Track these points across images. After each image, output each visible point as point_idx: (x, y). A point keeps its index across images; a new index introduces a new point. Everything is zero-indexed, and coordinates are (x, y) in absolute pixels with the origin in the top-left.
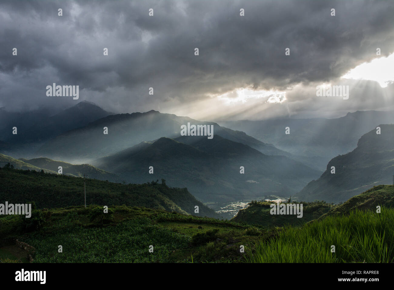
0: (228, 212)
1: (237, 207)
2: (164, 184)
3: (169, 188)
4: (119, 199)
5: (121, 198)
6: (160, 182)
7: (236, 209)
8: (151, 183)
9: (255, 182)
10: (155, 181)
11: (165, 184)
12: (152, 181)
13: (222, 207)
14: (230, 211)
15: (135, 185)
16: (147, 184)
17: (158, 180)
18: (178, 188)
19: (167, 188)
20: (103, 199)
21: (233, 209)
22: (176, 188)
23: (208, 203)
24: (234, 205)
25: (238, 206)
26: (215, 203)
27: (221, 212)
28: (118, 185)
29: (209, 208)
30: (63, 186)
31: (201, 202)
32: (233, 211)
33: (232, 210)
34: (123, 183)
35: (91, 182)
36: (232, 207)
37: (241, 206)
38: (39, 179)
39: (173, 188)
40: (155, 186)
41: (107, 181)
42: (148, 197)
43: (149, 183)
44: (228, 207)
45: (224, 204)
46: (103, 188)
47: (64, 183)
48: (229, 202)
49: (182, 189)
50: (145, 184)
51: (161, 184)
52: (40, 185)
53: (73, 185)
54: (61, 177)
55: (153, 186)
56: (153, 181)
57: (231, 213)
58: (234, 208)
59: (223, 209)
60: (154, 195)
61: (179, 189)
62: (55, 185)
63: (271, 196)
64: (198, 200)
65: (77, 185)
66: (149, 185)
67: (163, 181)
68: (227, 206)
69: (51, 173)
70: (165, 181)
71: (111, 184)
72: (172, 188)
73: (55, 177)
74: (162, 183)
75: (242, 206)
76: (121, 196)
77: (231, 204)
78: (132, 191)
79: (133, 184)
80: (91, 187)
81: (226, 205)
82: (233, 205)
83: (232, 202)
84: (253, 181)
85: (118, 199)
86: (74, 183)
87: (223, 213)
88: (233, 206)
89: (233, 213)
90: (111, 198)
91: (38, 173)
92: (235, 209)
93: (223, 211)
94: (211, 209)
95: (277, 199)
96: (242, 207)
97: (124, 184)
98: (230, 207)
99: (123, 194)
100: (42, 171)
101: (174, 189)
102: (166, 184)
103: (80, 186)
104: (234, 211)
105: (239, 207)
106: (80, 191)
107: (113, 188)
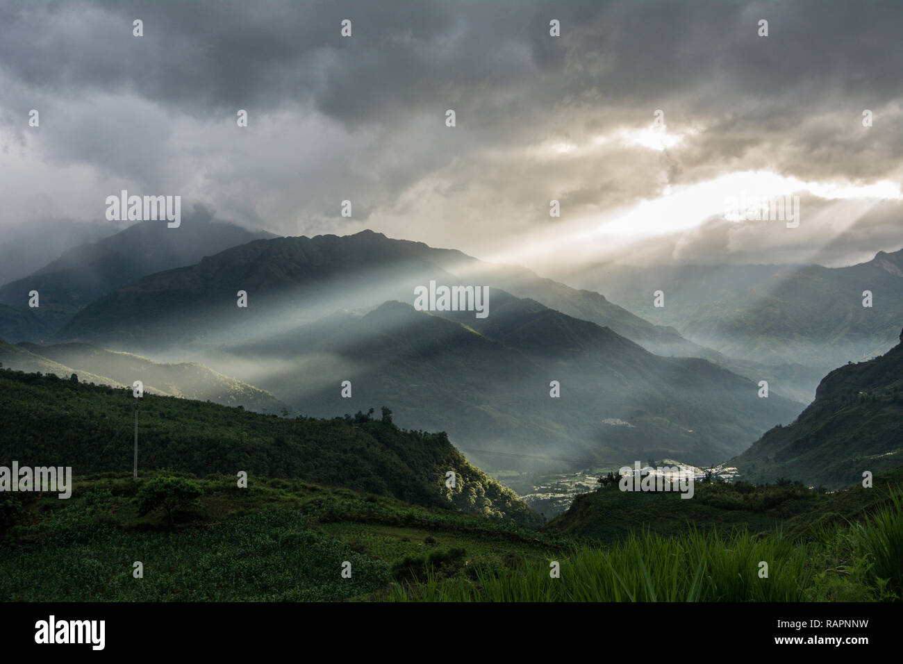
0: (552, 500)
1: (576, 486)
2: (387, 421)
3: (402, 430)
4: (269, 456)
5: (273, 453)
6: (378, 416)
7: (574, 492)
8: (353, 417)
9: (625, 423)
10: (365, 413)
11: (389, 420)
12: (357, 412)
13: (538, 484)
14: (558, 495)
15: (312, 420)
16: (345, 418)
17: (372, 411)
18: (423, 433)
19: (394, 430)
20: (226, 455)
21: (565, 492)
22: (418, 432)
23: (502, 474)
24: (567, 480)
25: (577, 483)
26: (518, 474)
27: (535, 497)
28: (270, 419)
30: (125, 418)
32: (564, 498)
33: (562, 495)
34: (282, 414)
35: (199, 411)
36: (562, 487)
37: (585, 485)
38: (62, 397)
39: (411, 431)
40: (364, 424)
41: (241, 407)
42: (345, 452)
43: (348, 417)
44: (553, 486)
45: (544, 477)
46: (230, 424)
47: (127, 410)
48: (556, 473)
49: (434, 435)
50: (337, 418)
51: (381, 420)
52: (64, 412)
53: (151, 414)
54: (122, 393)
55: (359, 424)
56: (360, 412)
57: (560, 501)
58: (569, 490)
59: (539, 492)
60: (358, 447)
61: (426, 433)
62: (104, 415)
63: (666, 461)
64: (474, 467)
65: (162, 415)
66: (348, 421)
67: (386, 412)
68: (549, 482)
69: (97, 384)
70: (390, 412)
71: (251, 416)
72: (409, 432)
73: (105, 393)
74: (383, 419)
75: (589, 485)
76: (273, 447)
77: (562, 478)
78: (305, 436)
79: (309, 417)
80: (197, 422)
81: (547, 480)
83: (565, 473)
84: (618, 422)
85: (265, 455)
86: (155, 410)
87: (538, 500)
88: (567, 484)
89: (565, 502)
90: (247, 452)
91: (64, 381)
92: (571, 492)
93: (538, 495)
96: (588, 488)
97: (284, 418)
98: (558, 486)
99: (279, 443)
100: (74, 376)
101: (414, 434)
102: (394, 422)
103: (169, 418)
104: (567, 496)
105: (580, 486)
106: (168, 433)
107: (254, 428)
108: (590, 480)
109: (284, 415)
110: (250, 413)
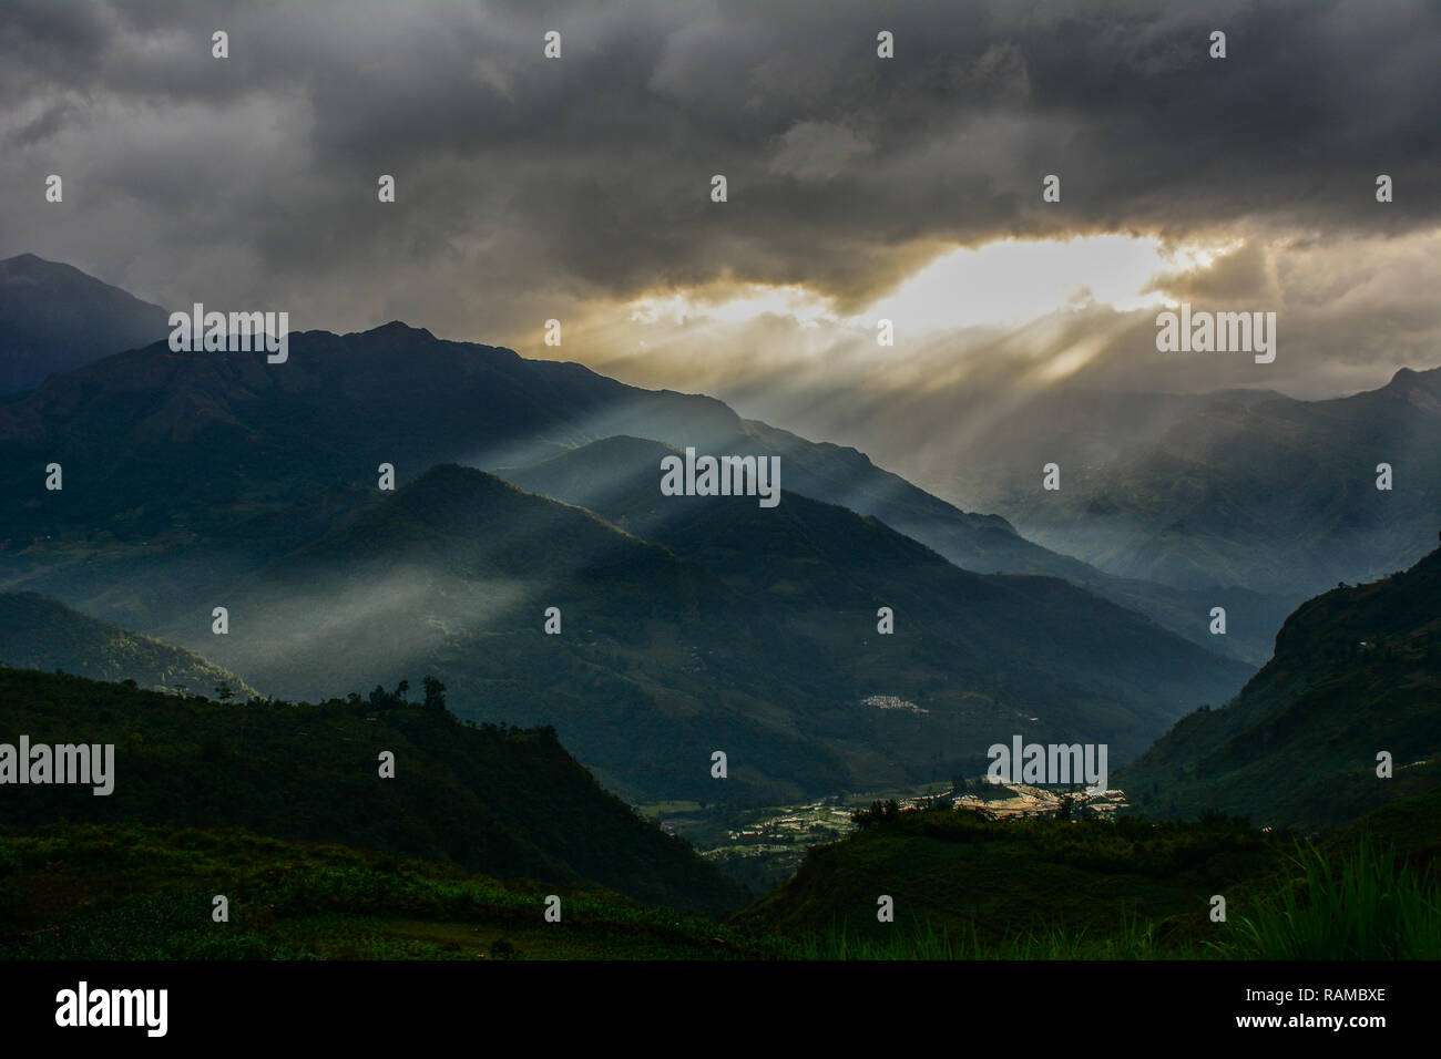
0: (765, 857)
1: (812, 828)
2: (435, 706)
3: (464, 724)
4: (188, 781)
5: (197, 774)
6: (417, 695)
7: (807, 840)
8: (365, 698)
9: (906, 704)
10: (389, 690)
11: (441, 702)
12: (374, 689)
13: (737, 827)
14: (776, 849)
15: (281, 705)
16: (348, 701)
17: (404, 686)
18: (508, 728)
19: (450, 722)
22: (499, 726)
23: (667, 807)
24: (795, 819)
25: (814, 824)
26: (698, 808)
27: (731, 854)
28: (192, 706)
29: (664, 835)
31: (626, 799)
32: (787, 853)
33: (785, 848)
34: (219, 694)
35: (38, 691)
36: (784, 831)
37: (830, 827)
39: (484, 725)
40: (388, 712)
41: (131, 683)
43: (355, 698)
44: (766, 830)
45: (748, 811)
48: (772, 805)
49: (529, 731)
50: (332, 701)
51: (423, 703)
55: (376, 714)
56: (380, 689)
57: (780, 860)
58: (797, 838)
59: (739, 841)
61: (514, 729)
64: (612, 792)
66: (356, 707)
67: (434, 687)
68: (759, 823)
70: (443, 688)
71: (153, 700)
72: (479, 727)
74: (428, 701)
75: (836, 827)
76: (198, 764)
77: (784, 814)
78: (266, 738)
79: (274, 700)
81: (755, 818)
82: (792, 822)
83: (790, 802)
84: (895, 702)
87: (735, 857)
88: (793, 826)
89: (790, 862)
90: (141, 773)
92: (800, 841)
93: (737, 848)
94: (676, 837)
96: (834, 833)
97: (221, 702)
98: (776, 829)
99: (211, 754)
101: (489, 729)
102: (448, 707)
104: (794, 849)
105: (819, 829)
107: (158, 724)
108: (840, 816)
109: (223, 698)
110: (149, 694)
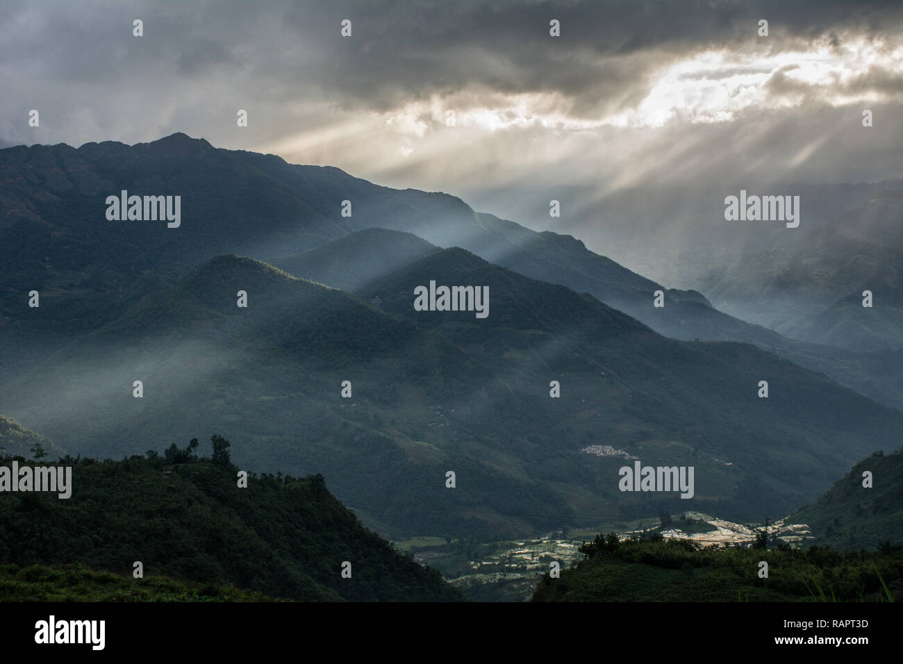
0: (502, 583)
1: (541, 558)
2: (219, 460)
6: (205, 451)
7: (537, 569)
8: (161, 454)
9: (620, 452)
10: (182, 446)
11: (226, 457)
12: (168, 446)
13: (477, 558)
14: (511, 576)
15: (90, 462)
16: (146, 457)
17: (194, 443)
18: (283, 477)
21: (523, 570)
22: (276, 475)
23: (417, 542)
24: (526, 550)
25: (543, 555)
26: (444, 542)
27: (473, 581)
29: (417, 565)
31: (384, 536)
32: (521, 579)
33: (519, 575)
34: (34, 454)
36: (518, 561)
37: (556, 557)
39: (264, 474)
40: (181, 465)
43: (153, 455)
44: (503, 561)
45: (487, 545)
48: (506, 539)
49: (301, 480)
50: (133, 457)
51: (211, 458)
55: (172, 467)
56: (174, 446)
57: (515, 586)
58: (529, 566)
59: (482, 570)
60: (173, 506)
61: (288, 478)
63: (690, 515)
64: (372, 530)
66: (154, 463)
67: (220, 444)
68: (496, 554)
70: (228, 444)
74: (214, 456)
75: (561, 557)
77: (517, 546)
79: (81, 458)
81: (492, 550)
82: (524, 553)
83: (521, 537)
84: (610, 451)
87: (477, 585)
88: (525, 557)
92: (532, 570)
93: (478, 576)
94: (427, 567)
95: (715, 528)
97: (37, 461)
98: (510, 560)
101: (268, 479)
102: (232, 461)
104: (526, 576)
108: (564, 548)
109: (37, 457)
